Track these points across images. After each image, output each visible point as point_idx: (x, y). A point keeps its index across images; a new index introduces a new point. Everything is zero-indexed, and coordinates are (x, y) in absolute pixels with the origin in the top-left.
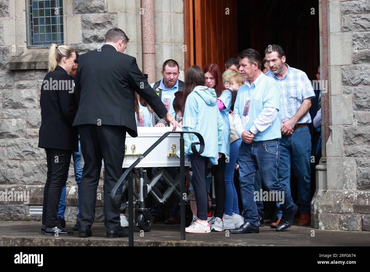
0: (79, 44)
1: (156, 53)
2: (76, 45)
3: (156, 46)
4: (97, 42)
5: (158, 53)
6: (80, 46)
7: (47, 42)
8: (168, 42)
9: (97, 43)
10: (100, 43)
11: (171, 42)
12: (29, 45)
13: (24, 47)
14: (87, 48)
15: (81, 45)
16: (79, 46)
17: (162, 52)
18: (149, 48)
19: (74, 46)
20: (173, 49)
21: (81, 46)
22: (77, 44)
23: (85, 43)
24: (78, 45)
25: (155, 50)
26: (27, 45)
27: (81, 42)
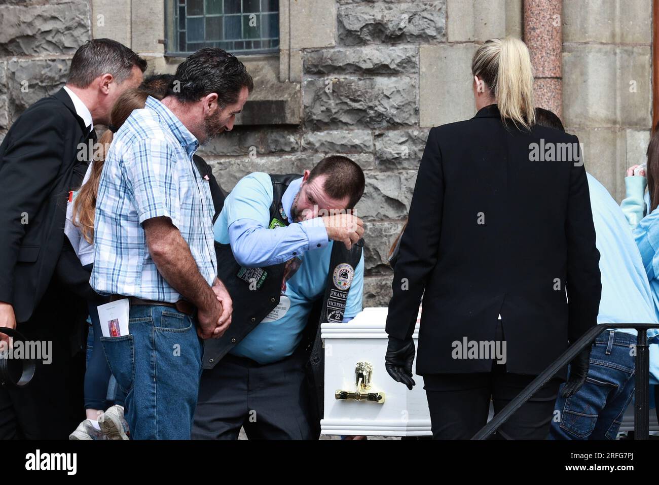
0: (326, 48)
1: (566, 76)
2: (316, 50)
3: (564, 54)
4: (383, 42)
5: (572, 77)
6: (329, 56)
7: (227, 43)
8: (604, 41)
9: (382, 47)
10: (393, 45)
11: (614, 43)
12: (172, 50)
13: (155, 58)
14: (351, 62)
15: (332, 50)
16: (327, 54)
17: (583, 73)
18: (544, 62)
19: (313, 54)
20: (618, 64)
21: (332, 56)
22: (323, 48)
23: (346, 45)
24: (324, 50)
25: (562, 67)
26: (166, 52)
27: (334, 43)
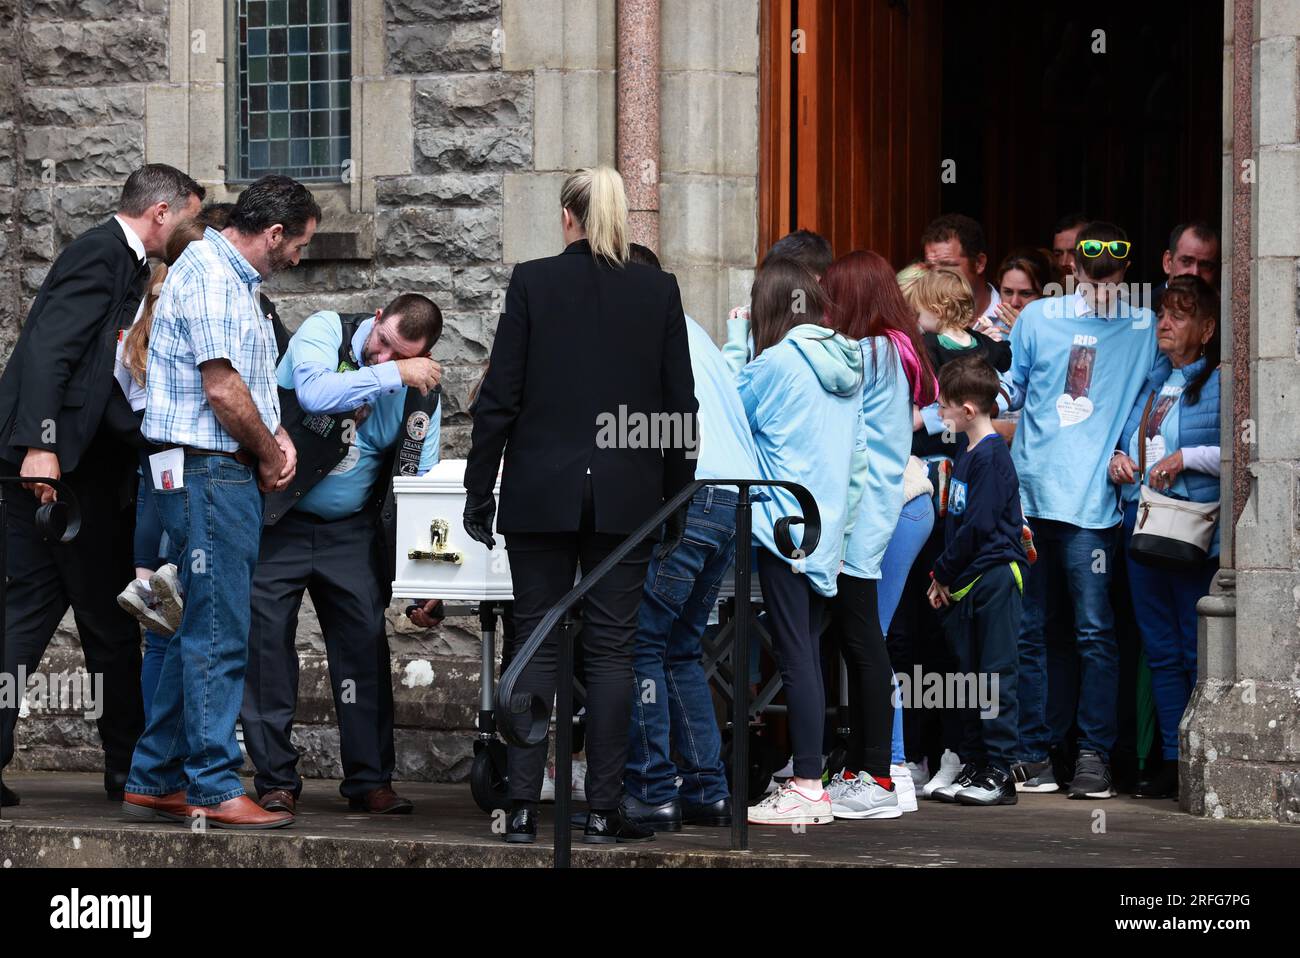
0: (402, 176)
1: (663, 208)
2: (391, 179)
3: (662, 185)
4: (464, 170)
5: (670, 210)
6: (404, 185)
7: (294, 170)
8: (706, 171)
9: (463, 176)
10: (475, 173)
11: (716, 174)
12: (233, 177)
13: (215, 185)
14: (429, 192)
15: (408, 179)
16: (403, 182)
17: (682, 207)
18: (639, 193)
19: (386, 183)
20: (720, 196)
21: (408, 185)
22: (399, 176)
23: (423, 173)
24: (400, 179)
25: (659, 200)
26: (226, 179)
27: (410, 171)
